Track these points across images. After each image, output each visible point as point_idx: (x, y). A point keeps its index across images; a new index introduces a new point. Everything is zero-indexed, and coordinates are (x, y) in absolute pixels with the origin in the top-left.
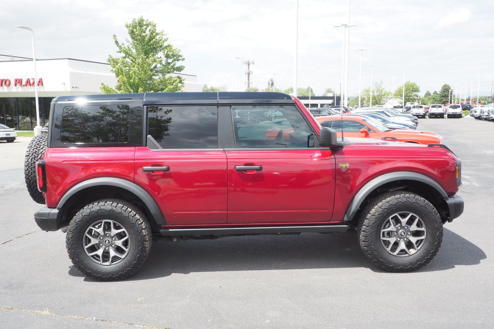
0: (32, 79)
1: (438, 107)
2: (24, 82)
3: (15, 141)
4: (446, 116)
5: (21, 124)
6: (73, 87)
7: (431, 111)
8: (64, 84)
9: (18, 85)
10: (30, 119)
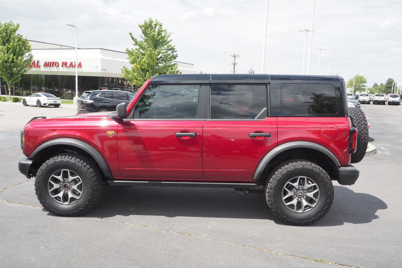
0: (74, 62)
1: (381, 96)
2: (68, 65)
3: (60, 106)
4: (387, 103)
5: (65, 95)
6: (103, 70)
7: (375, 98)
8: (97, 67)
9: (64, 66)
10: (71, 92)
